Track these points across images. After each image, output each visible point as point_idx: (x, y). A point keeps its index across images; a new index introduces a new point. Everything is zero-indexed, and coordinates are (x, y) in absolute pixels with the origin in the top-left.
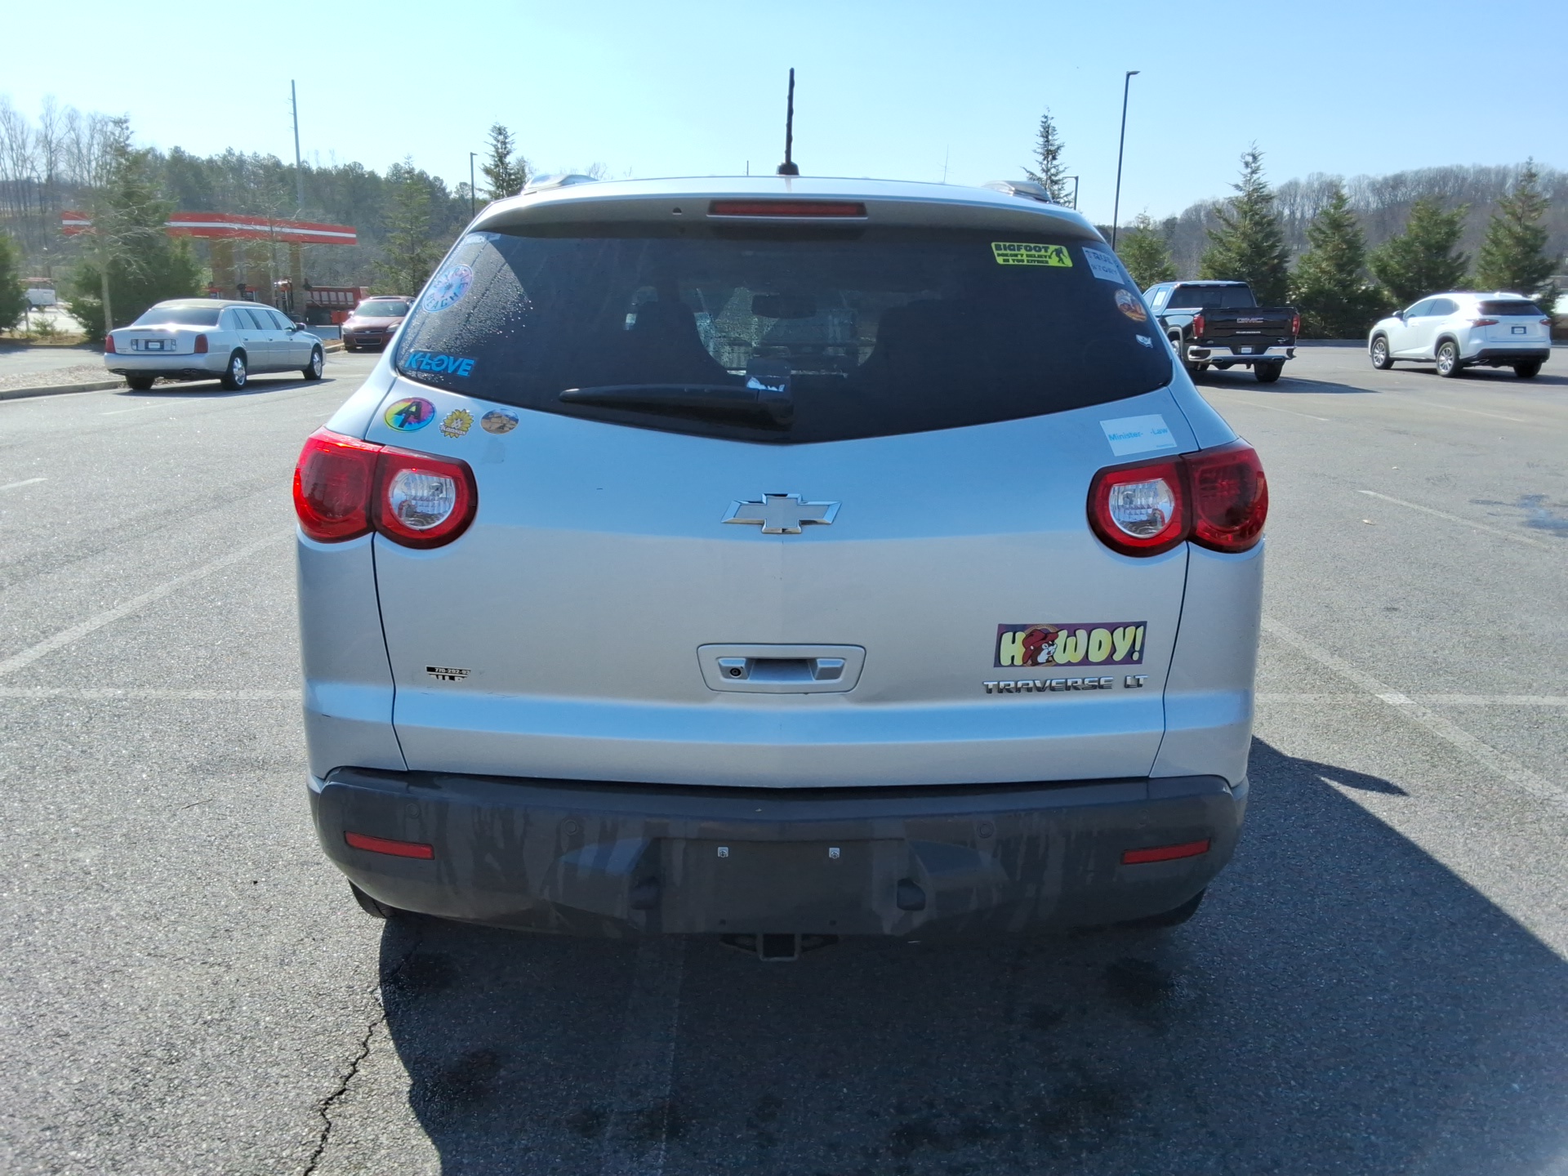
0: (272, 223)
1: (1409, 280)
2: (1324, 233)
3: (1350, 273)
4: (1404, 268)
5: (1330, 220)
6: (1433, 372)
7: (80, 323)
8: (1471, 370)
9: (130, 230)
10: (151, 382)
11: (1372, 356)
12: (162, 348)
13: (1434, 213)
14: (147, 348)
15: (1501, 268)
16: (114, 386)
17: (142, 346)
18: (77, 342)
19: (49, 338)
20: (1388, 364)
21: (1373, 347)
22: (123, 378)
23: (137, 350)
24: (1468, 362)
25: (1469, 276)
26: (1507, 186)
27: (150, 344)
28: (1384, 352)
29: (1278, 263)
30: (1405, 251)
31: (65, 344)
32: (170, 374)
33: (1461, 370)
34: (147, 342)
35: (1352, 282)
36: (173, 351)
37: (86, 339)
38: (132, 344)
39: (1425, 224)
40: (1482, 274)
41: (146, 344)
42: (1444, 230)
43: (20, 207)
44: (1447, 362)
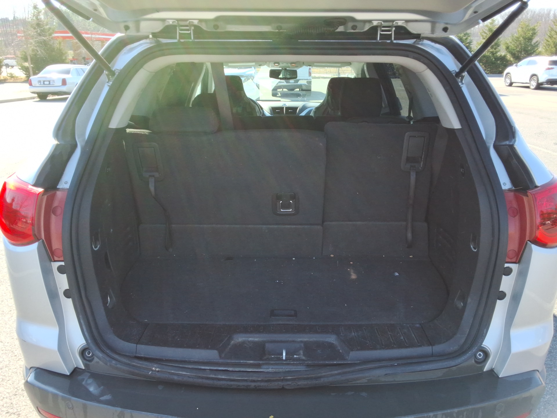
0: (92, 34)
1: (518, 52)
2: (486, 33)
3: (495, 49)
4: (516, 47)
5: (489, 28)
6: (528, 87)
7: (24, 73)
8: (543, 87)
9: (37, 38)
10: (47, 97)
11: (505, 81)
12: (49, 84)
13: (527, 26)
14: (44, 84)
15: (552, 47)
16: (34, 98)
17: (42, 83)
18: (23, 80)
19: (13, 79)
20: (511, 85)
21: (506, 78)
22: (36, 95)
23: (40, 85)
24: (542, 84)
25: (540, 50)
26: (551, 14)
27: (45, 82)
28: (510, 80)
29: (468, 45)
30: (516, 40)
31: (19, 81)
32: (54, 94)
33: (539, 87)
34: (44, 81)
35: (496, 52)
36: (53, 85)
37: (26, 79)
38: (38, 82)
39: (524, 30)
40: (544, 49)
41: (43, 83)
42: (531, 32)
43: (4, 28)
44: (534, 84)
